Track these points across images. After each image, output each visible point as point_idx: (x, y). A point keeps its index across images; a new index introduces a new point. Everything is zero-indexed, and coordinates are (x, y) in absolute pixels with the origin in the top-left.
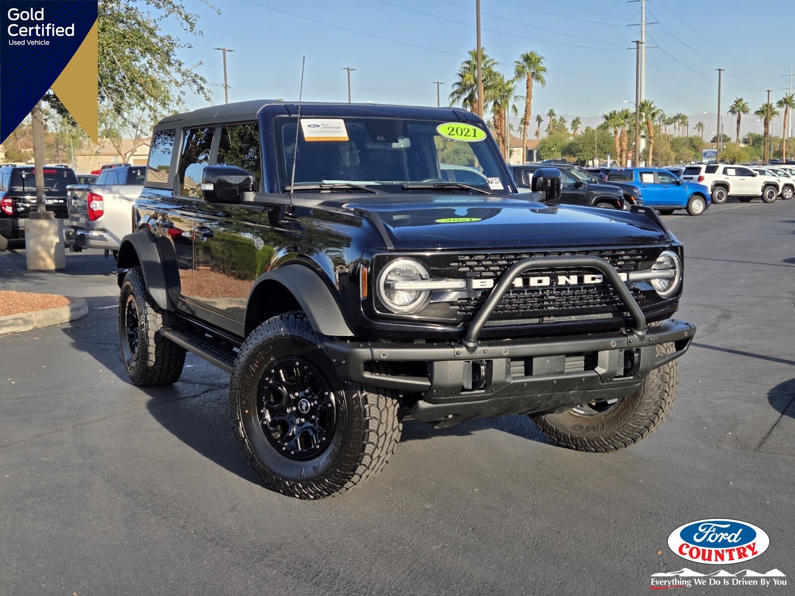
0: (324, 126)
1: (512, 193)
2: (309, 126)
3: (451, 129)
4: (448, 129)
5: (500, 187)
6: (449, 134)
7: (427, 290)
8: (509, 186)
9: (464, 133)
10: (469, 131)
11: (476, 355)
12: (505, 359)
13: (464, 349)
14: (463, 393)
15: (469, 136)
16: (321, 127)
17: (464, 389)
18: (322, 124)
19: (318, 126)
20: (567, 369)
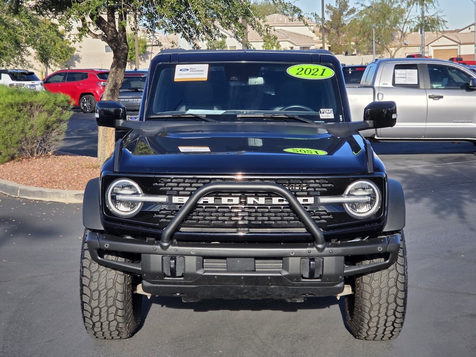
0: (192, 70)
1: (343, 121)
2: (181, 70)
3: (300, 69)
4: (298, 69)
5: (332, 116)
6: (297, 74)
7: (142, 202)
8: (341, 116)
9: (312, 72)
10: (318, 70)
11: (167, 252)
12: (195, 257)
13: (159, 247)
14: (166, 278)
15: (316, 75)
16: (190, 70)
17: (165, 275)
18: (191, 69)
19: (188, 70)
20: (258, 268)
